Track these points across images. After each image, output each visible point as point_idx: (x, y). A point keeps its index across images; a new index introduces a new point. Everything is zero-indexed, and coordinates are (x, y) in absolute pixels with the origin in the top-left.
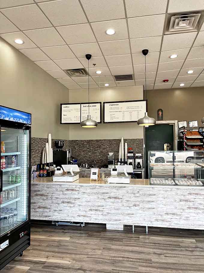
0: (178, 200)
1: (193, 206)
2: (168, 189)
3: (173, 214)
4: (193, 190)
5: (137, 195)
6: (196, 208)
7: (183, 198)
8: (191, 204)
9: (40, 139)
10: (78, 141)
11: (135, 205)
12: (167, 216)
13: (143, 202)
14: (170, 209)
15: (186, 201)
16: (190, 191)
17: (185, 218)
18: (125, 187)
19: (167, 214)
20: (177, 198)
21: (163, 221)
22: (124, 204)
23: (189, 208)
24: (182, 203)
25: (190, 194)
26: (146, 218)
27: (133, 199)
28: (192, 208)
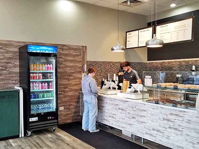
0: (162, 119)
1: (174, 127)
2: (155, 107)
3: (158, 131)
4: (174, 110)
5: (135, 109)
6: (176, 129)
7: (165, 117)
8: (172, 124)
9: (103, 62)
10: (153, 64)
11: (133, 118)
12: (153, 131)
13: (138, 116)
14: (156, 125)
15: (168, 120)
16: (172, 111)
17: (167, 137)
18: (127, 101)
19: (153, 129)
20: (162, 116)
21: (151, 135)
22: (127, 115)
23: (170, 128)
24: (165, 122)
25: (171, 114)
26: (139, 130)
27: (132, 112)
28: (173, 128)
